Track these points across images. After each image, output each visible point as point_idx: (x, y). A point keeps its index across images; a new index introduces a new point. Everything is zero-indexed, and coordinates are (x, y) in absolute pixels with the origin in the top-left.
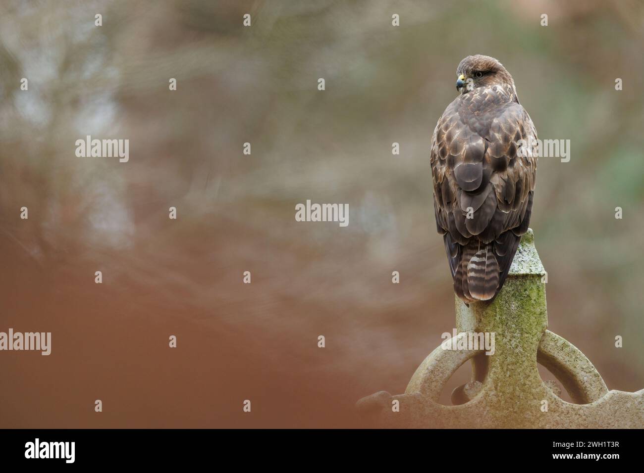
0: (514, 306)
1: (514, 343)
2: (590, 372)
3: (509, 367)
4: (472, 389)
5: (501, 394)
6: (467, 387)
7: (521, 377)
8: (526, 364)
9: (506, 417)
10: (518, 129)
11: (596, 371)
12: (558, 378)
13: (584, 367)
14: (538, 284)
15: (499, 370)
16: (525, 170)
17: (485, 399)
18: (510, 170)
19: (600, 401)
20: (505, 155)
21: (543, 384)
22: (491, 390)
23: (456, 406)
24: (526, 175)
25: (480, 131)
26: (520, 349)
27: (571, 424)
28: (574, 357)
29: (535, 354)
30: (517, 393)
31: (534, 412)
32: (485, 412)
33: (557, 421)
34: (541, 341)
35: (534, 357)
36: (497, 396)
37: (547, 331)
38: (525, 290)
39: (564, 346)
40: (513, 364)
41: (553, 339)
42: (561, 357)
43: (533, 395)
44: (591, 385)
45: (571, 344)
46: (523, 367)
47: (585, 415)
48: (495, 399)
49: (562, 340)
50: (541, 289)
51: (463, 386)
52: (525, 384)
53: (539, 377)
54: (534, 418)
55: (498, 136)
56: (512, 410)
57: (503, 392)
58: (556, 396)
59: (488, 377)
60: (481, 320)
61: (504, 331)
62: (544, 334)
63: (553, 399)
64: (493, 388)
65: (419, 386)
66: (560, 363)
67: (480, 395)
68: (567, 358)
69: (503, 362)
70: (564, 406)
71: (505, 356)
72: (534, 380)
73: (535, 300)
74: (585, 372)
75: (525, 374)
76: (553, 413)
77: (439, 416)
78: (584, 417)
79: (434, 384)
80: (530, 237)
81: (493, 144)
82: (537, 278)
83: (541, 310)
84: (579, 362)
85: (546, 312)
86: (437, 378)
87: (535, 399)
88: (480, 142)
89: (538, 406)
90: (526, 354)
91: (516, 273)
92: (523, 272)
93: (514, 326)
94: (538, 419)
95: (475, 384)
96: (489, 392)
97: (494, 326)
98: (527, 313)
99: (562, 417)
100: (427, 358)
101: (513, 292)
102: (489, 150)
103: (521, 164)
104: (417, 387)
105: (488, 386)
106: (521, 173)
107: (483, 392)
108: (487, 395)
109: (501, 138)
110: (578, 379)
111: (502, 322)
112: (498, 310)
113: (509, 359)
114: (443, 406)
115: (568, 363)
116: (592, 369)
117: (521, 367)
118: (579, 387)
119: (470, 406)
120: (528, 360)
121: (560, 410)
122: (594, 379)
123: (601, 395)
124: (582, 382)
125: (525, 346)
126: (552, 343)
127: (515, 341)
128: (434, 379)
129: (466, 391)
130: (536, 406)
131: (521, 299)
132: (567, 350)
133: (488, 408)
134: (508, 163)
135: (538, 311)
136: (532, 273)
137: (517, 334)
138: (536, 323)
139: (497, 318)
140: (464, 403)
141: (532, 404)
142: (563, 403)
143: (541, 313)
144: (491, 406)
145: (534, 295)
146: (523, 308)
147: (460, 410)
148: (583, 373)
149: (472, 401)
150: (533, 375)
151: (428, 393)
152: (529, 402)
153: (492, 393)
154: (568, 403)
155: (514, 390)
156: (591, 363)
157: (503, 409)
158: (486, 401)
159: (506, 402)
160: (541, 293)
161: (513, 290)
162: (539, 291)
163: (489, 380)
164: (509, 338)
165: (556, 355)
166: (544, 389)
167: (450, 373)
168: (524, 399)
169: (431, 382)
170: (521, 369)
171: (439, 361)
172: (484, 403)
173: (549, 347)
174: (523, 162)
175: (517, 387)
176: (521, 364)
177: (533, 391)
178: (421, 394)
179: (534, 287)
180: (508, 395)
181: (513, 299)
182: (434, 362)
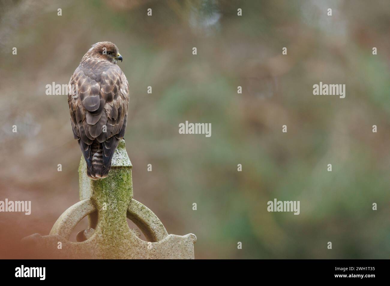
0: (113, 184)
1: (113, 206)
2: (157, 224)
3: (110, 220)
4: (89, 233)
5: (105, 236)
6: (86, 231)
7: (117, 226)
8: (120, 218)
9: (108, 249)
10: (118, 78)
11: (161, 223)
12: (139, 227)
13: (154, 220)
14: (128, 172)
15: (105, 222)
16: (123, 102)
17: (96, 238)
18: (114, 101)
19: (163, 241)
20: (112, 92)
21: (130, 230)
22: (100, 234)
23: (79, 243)
24: (124, 105)
25: (96, 79)
26: (116, 210)
27: (146, 254)
28: (148, 215)
29: (126, 212)
30: (115, 235)
31: (125, 246)
32: (96, 246)
33: (138, 252)
34: (129, 205)
35: (125, 215)
36: (103, 237)
37: (133, 199)
38: (120, 176)
39: (143, 208)
40: (113, 218)
41: (136, 204)
42: (140, 215)
43: (124, 237)
44: (158, 231)
45: (147, 207)
46: (118, 220)
47: (154, 249)
48: (102, 239)
49: (141, 205)
50: (129, 175)
51: (84, 231)
52: (119, 230)
53: (128, 226)
54: (124, 250)
55: (107, 81)
56: (112, 245)
57: (107, 235)
58: (137, 237)
59: (98, 226)
60: (94, 192)
61: (107, 199)
62: (131, 201)
63: (136, 239)
64: (101, 232)
65: (58, 231)
66: (140, 218)
67: (93, 237)
68: (144, 216)
69: (107, 217)
70: (142, 243)
71: (108, 214)
72: (124, 228)
73: (126, 181)
74: (154, 223)
75: (120, 224)
76: (135, 247)
77: (69, 248)
78: (154, 250)
79: (66, 229)
80: (123, 145)
81: (104, 86)
82: (127, 168)
83: (129, 187)
84: (151, 217)
85: (132, 188)
86: (68, 226)
87: (126, 239)
88: (97, 85)
89: (127, 243)
90: (120, 213)
91: (115, 165)
92: (119, 165)
93: (113, 196)
94: (127, 250)
95: (90, 230)
96: (98, 235)
97: (102, 196)
98: (121, 189)
99: (141, 250)
100: (62, 214)
101: (113, 177)
102: (102, 89)
103: (121, 98)
104: (57, 231)
105: (98, 231)
106: (121, 104)
107: (95, 234)
108: (97, 236)
109: (109, 83)
110: (150, 228)
111: (106, 194)
112: (104, 187)
113: (111, 216)
114: (71, 242)
115: (145, 218)
116: (159, 222)
117: (117, 220)
118: (151, 232)
119: (87, 242)
120: (121, 216)
121: (140, 245)
122: (160, 227)
123: (164, 237)
124: (153, 229)
125: (120, 208)
126: (136, 207)
127: (114, 205)
128: (67, 227)
129: (85, 234)
130: (126, 243)
131: (117, 181)
132: (144, 210)
133: (98, 244)
134: (113, 97)
135: (127, 187)
136: (124, 165)
137: (115, 201)
138: (126, 195)
139: (104, 192)
140: (84, 241)
141: (123, 242)
142: (141, 242)
143: (129, 189)
144: (99, 243)
145: (125, 179)
146: (118, 186)
147: (82, 245)
148: (153, 224)
149: (88, 240)
150: (124, 225)
151: (63, 235)
152: (122, 241)
153: (100, 235)
154: (145, 242)
155: (113, 233)
156: (158, 219)
157: (107, 244)
158: (97, 240)
159: (108, 240)
160: (129, 177)
161: (113, 175)
162: (128, 176)
163: (99, 227)
164: (110, 203)
165: (137, 214)
166: (131, 233)
167: (76, 224)
168: (119, 238)
169: (65, 229)
170: (117, 221)
171: (69, 216)
172: (96, 241)
173: (134, 208)
174: (121, 97)
175: (115, 232)
176: (117, 218)
177: (124, 234)
178: (59, 235)
179: (125, 174)
180: (110, 237)
181: (113, 180)
182: (67, 217)
